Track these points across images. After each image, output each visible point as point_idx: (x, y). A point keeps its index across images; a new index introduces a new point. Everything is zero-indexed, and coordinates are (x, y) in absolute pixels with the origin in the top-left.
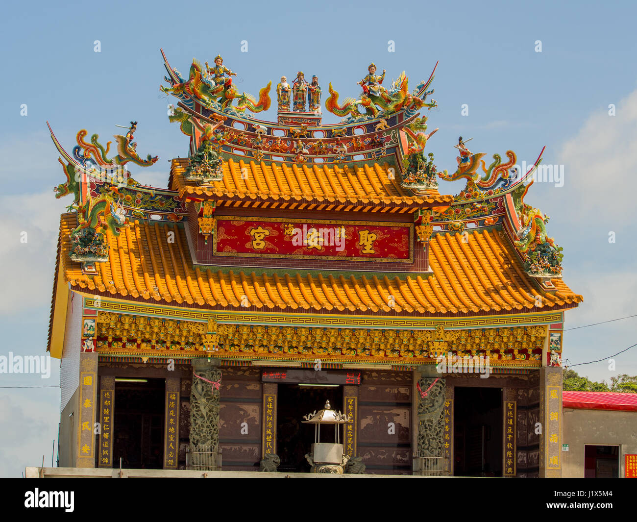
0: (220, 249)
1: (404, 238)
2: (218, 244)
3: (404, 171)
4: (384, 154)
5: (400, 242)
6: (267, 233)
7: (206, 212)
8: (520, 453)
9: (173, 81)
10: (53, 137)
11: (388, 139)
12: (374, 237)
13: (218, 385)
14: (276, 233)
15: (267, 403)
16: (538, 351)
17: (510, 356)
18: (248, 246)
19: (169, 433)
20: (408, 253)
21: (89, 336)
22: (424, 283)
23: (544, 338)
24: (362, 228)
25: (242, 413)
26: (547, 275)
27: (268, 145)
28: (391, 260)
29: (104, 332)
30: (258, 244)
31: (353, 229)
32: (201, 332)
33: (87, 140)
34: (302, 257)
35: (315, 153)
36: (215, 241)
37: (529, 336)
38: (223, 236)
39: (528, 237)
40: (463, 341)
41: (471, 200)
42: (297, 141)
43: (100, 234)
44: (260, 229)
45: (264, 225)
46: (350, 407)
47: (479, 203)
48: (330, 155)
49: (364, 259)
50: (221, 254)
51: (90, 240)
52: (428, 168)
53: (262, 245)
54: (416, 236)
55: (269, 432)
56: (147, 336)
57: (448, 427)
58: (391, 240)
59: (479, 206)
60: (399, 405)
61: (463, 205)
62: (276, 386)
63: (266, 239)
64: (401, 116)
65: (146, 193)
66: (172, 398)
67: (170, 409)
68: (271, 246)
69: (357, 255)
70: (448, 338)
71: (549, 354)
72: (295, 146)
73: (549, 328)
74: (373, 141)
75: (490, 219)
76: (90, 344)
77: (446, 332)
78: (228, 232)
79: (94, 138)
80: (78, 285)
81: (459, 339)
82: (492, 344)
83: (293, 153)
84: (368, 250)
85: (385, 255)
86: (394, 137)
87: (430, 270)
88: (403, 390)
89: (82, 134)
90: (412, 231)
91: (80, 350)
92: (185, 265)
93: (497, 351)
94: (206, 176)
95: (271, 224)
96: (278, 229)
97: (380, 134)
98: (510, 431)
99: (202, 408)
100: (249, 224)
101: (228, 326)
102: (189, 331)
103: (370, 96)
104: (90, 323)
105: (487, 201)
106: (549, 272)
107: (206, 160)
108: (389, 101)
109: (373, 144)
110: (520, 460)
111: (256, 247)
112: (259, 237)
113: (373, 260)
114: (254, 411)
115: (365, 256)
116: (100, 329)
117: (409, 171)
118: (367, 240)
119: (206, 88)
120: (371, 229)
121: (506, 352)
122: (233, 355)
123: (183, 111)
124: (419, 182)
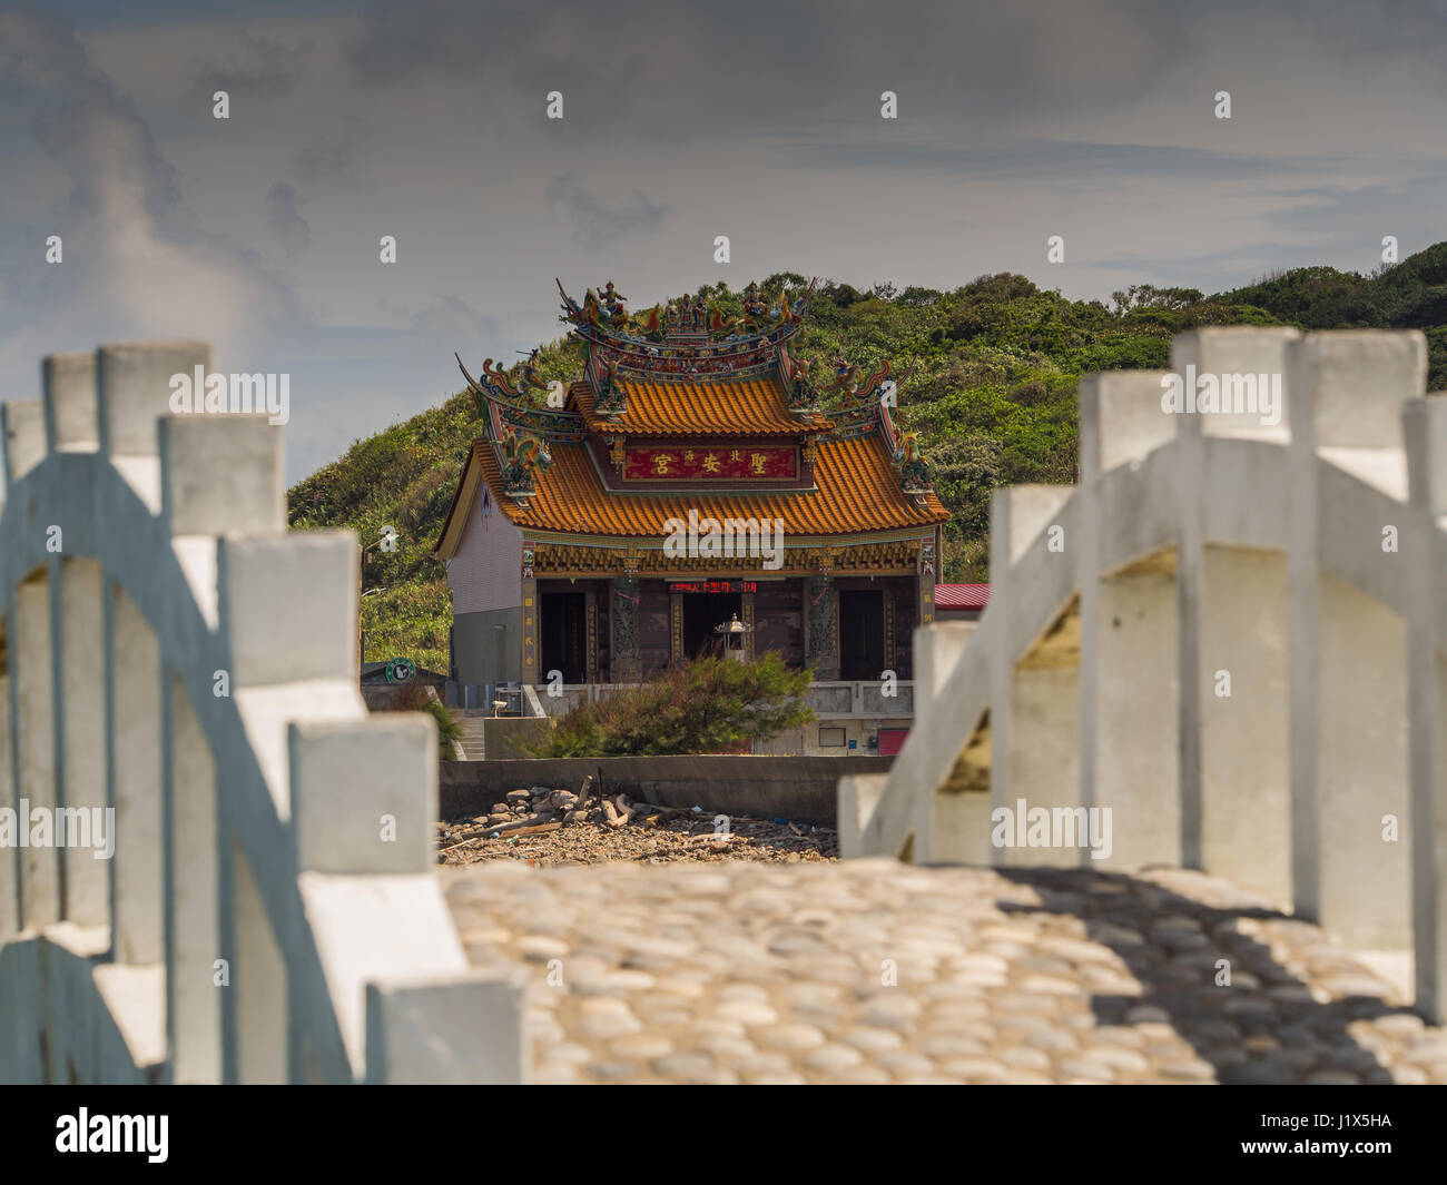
0: (628, 476)
1: (791, 458)
2: (627, 471)
3: (790, 396)
4: (767, 369)
5: (787, 461)
6: (669, 459)
7: (617, 446)
8: (899, 649)
9: (569, 309)
10: (461, 367)
11: (770, 354)
12: (765, 459)
13: (638, 601)
14: (677, 459)
15: (675, 611)
16: (913, 560)
17: (888, 566)
18: (653, 471)
19: (590, 642)
20: (795, 471)
21: (528, 563)
22: (810, 499)
23: (918, 550)
24: (754, 451)
25: (652, 621)
26: (920, 491)
27: (659, 366)
28: (781, 480)
29: (539, 559)
30: (662, 470)
31: (745, 452)
32: (623, 556)
33: (493, 368)
34: (701, 480)
35: (704, 371)
36: (624, 468)
37: (905, 549)
38: (631, 464)
39: (903, 457)
40: (847, 555)
41: (848, 410)
42: (686, 361)
43: (528, 471)
44: (663, 456)
45: (667, 452)
46: (748, 613)
47: (856, 411)
48: (717, 372)
49: (757, 480)
50: (628, 480)
51: (520, 477)
52: (810, 391)
53: (666, 470)
54: (802, 458)
55: (677, 637)
56: (576, 561)
57: (835, 628)
58: (780, 461)
59: (856, 415)
60: (790, 609)
61: (841, 415)
62: (681, 597)
63: (669, 464)
64: (781, 332)
65: (549, 417)
66: (591, 610)
67: (590, 620)
68: (673, 471)
69: (750, 476)
70: (835, 553)
71: (923, 564)
72: (684, 365)
73: (922, 542)
74: (756, 357)
75: (866, 426)
76: (529, 571)
77: (833, 548)
78: (635, 461)
79: (500, 366)
80: (519, 522)
81: (844, 554)
82: (873, 557)
83: (683, 372)
84: (760, 471)
85: (774, 475)
86: (775, 352)
87: (816, 487)
88: (793, 596)
89: (488, 362)
90: (798, 452)
91: (520, 576)
92: (599, 493)
93: (878, 562)
94: (613, 409)
95: (673, 452)
96: (679, 455)
97: (762, 351)
98: (889, 628)
99: (624, 620)
100: (652, 452)
101: (647, 550)
102: (612, 556)
103: (752, 314)
104: (529, 553)
105: (864, 410)
106: (922, 487)
107: (612, 394)
108: (771, 323)
109: (756, 361)
110: (899, 654)
111: (660, 472)
112: (662, 463)
113: (765, 479)
114: (663, 618)
115: (757, 476)
116: (536, 558)
117: (794, 396)
118: (758, 462)
119: (603, 318)
120: (762, 452)
121: (885, 563)
122: (648, 574)
123: (580, 337)
124: (804, 406)
